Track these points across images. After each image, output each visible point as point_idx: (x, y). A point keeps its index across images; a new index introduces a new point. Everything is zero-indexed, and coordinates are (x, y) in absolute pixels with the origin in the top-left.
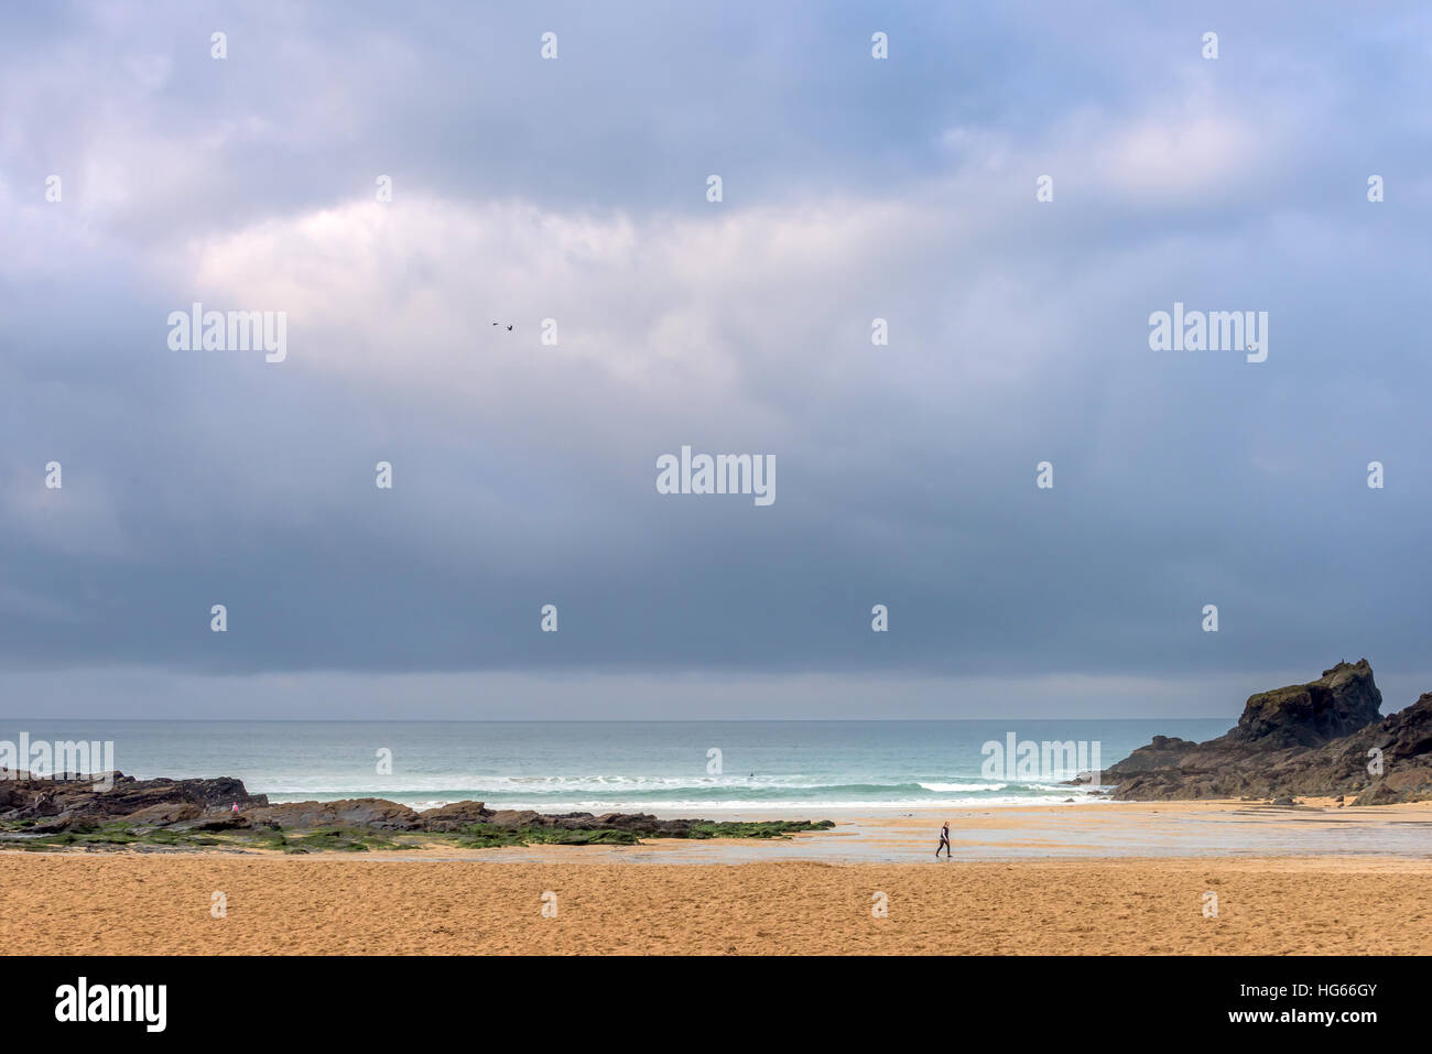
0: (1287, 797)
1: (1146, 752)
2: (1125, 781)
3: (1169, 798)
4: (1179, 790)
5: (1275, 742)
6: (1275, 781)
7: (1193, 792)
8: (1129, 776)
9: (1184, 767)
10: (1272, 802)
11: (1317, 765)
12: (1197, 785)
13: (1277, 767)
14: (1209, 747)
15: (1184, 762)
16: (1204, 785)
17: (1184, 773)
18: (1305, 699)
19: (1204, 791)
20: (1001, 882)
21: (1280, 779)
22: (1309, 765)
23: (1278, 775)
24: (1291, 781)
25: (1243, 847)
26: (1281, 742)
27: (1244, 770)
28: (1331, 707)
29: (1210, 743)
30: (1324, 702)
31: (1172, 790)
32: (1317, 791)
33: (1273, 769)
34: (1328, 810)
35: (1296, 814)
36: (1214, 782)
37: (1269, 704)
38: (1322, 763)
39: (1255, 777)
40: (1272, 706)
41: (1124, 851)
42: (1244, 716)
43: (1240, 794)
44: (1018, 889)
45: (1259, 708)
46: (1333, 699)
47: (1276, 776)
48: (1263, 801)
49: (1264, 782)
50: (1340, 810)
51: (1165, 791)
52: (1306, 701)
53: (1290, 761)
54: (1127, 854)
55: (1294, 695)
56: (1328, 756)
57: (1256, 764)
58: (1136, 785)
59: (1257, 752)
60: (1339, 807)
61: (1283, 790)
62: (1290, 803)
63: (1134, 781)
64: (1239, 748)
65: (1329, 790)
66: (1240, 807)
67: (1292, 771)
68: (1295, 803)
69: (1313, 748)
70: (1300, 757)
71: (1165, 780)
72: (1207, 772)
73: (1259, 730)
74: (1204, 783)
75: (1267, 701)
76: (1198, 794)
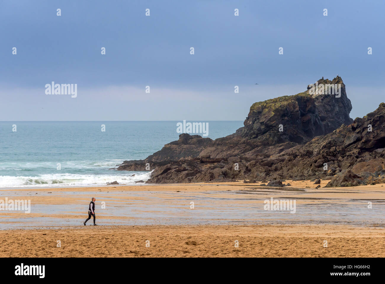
0: (278, 180)
1: (174, 146)
2: (157, 168)
3: (190, 181)
4: (198, 175)
5: (271, 138)
6: (270, 168)
7: (208, 175)
8: (160, 164)
9: (202, 157)
10: (266, 184)
11: (302, 156)
12: (211, 171)
13: (272, 158)
14: (222, 142)
15: (202, 154)
16: (217, 171)
17: (202, 162)
18: (294, 107)
19: (216, 175)
20: (31, 243)
21: (274, 167)
22: (295, 156)
23: (272, 164)
24: (281, 168)
25: (240, 218)
26: (276, 138)
27: (247, 160)
28: (313, 112)
29: (223, 139)
30: (307, 109)
31: (192, 174)
32: (301, 176)
33: (269, 159)
34: (307, 190)
35: (284, 193)
36: (224, 169)
37: (267, 110)
38: (306, 155)
39: (255, 165)
40: (269, 111)
41: (148, 221)
42: (248, 118)
43: (244, 178)
44: (43, 249)
45: (260, 113)
46: (315, 106)
47: (271, 164)
48: (260, 183)
49: (262, 169)
50: (317, 191)
51: (187, 175)
52: (294, 108)
53: (283, 153)
54: (150, 223)
55: (285, 103)
56: (311, 149)
57: (257, 155)
58: (166, 171)
59: (257, 146)
60: (317, 188)
61: (275, 175)
62: (279, 185)
63: (165, 167)
64: (244, 143)
65: (310, 175)
66: (242, 188)
67: (283, 160)
68: (284, 185)
69: (299, 143)
70: (289, 150)
71: (187, 168)
72: (219, 162)
73: (259, 130)
74: (216, 170)
75: (265, 107)
76: (212, 178)
